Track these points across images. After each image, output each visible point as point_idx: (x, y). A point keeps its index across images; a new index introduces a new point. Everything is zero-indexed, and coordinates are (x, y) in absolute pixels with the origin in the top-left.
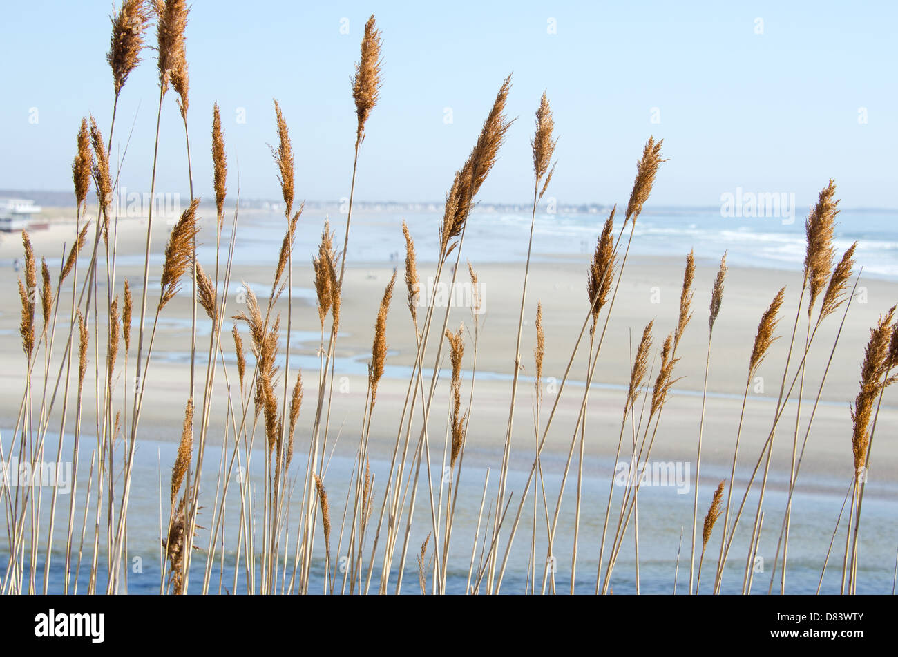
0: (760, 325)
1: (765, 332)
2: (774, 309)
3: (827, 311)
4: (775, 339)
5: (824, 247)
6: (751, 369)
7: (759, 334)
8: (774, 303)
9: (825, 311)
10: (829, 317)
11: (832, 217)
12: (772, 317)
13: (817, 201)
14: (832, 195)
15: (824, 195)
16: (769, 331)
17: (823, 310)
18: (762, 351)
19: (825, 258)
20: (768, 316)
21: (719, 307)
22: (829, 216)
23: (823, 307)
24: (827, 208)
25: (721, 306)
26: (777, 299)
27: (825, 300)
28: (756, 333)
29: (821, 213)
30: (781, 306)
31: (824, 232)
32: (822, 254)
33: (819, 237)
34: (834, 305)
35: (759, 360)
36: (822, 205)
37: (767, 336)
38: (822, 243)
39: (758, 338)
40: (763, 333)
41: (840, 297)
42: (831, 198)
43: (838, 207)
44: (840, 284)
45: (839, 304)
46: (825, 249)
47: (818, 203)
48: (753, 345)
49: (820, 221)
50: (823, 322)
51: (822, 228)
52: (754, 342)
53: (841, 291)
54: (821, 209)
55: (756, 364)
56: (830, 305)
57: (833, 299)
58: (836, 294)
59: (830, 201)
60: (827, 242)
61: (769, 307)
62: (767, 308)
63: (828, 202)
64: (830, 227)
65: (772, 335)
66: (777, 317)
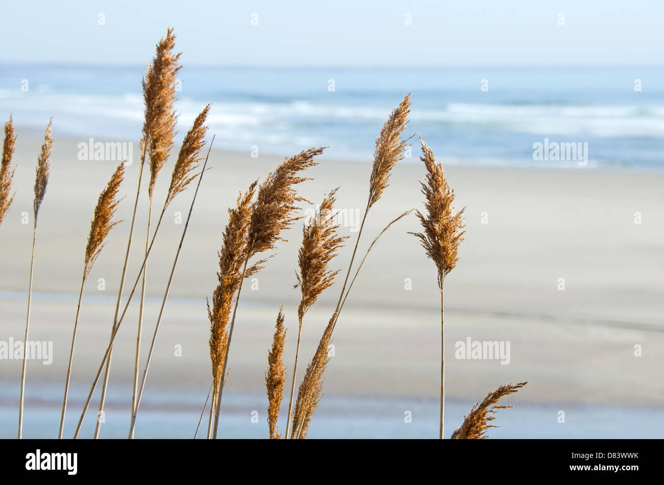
0: (97, 208)
1: (104, 216)
2: (113, 188)
3: (177, 190)
4: (115, 224)
5: (164, 111)
6: (87, 261)
7: (96, 219)
8: (113, 181)
9: (174, 188)
10: (179, 196)
11: (173, 74)
12: (111, 197)
13: (154, 55)
14: (172, 47)
15: (163, 47)
16: (108, 214)
17: (171, 188)
18: (100, 240)
19: (166, 124)
20: (106, 196)
21: (45, 187)
22: (169, 73)
23: (172, 184)
24: (167, 63)
25: (48, 187)
26: (116, 176)
27: (174, 176)
28: (92, 217)
29: (160, 70)
30: (121, 183)
31: (164, 92)
32: (164, 119)
33: (159, 98)
34: (185, 182)
35: (96, 251)
36: (161, 59)
37: (105, 221)
38: (163, 106)
39: (95, 225)
40: (101, 217)
41: (191, 171)
42: (172, 50)
43: (180, 62)
44: (191, 156)
45: (190, 180)
46: (166, 113)
47: (156, 57)
48: (89, 233)
49: (158, 78)
50: (172, 203)
51: (162, 88)
52: (90, 229)
53: (193, 164)
54: (160, 65)
55: (93, 255)
56: (180, 181)
57: (183, 174)
58: (186, 168)
59: (170, 54)
60: (168, 104)
61: (108, 186)
62: (104, 187)
63: (167, 56)
64: (171, 87)
65: (112, 220)
66: (117, 197)
